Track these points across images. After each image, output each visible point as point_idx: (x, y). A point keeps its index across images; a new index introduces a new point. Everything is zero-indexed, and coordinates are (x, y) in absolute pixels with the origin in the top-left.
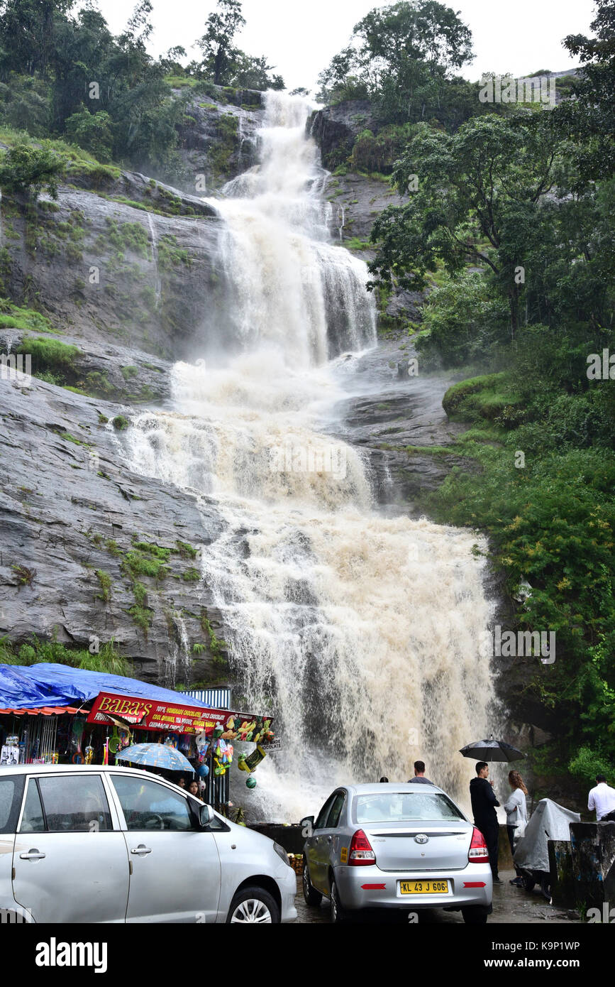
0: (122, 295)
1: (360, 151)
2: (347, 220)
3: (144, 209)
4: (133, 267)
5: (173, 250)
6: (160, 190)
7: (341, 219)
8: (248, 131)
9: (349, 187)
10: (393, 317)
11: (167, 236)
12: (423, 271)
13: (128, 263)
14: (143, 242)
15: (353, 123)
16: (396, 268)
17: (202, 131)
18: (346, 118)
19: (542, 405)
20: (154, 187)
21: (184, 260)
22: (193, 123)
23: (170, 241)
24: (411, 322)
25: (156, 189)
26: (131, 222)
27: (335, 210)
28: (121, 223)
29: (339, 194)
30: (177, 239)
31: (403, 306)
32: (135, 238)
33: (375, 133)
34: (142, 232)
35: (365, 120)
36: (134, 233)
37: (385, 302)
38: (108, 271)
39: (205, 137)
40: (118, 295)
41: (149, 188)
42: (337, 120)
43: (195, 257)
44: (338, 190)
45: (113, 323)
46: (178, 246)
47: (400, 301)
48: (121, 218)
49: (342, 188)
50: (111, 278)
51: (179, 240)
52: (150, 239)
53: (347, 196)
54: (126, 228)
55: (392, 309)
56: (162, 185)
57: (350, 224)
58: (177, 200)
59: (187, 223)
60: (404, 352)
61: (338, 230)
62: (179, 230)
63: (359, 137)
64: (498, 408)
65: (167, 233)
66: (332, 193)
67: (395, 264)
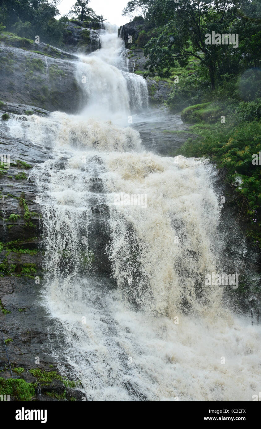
0: (32, 89)
1: (141, 40)
2: (136, 65)
3: (43, 55)
4: (38, 77)
5: (56, 70)
6: (52, 48)
7: (133, 65)
8: (94, 36)
9: (137, 54)
10: (157, 99)
11: (53, 65)
12: (169, 68)
13: (35, 75)
14: (42, 67)
15: (137, 28)
16: (156, 67)
17: (75, 37)
18: (134, 27)
19: (231, 109)
20: (49, 47)
21: (61, 75)
22: (71, 34)
23: (55, 67)
24: (165, 101)
25: (50, 48)
26: (37, 59)
27: (130, 62)
28: (32, 58)
29: (133, 56)
30: (59, 66)
31: (161, 94)
32: (39, 65)
33: (147, 32)
34: (41, 62)
35: (142, 27)
36: (38, 63)
37: (153, 93)
38: (26, 79)
39: (76, 39)
40: (30, 89)
41: (46, 47)
42: (131, 28)
43: (66, 73)
44: (132, 54)
45: (29, 101)
46: (59, 69)
47: (160, 92)
48: (32, 57)
49: (134, 54)
50: (28, 82)
51: (59, 67)
52: (46, 66)
53: (136, 57)
54: (34, 61)
55: (156, 96)
56: (52, 47)
57: (137, 66)
58: (59, 52)
59: (64, 61)
60: (162, 111)
61: (132, 69)
62: (59, 63)
63: (140, 34)
64: (209, 113)
65: (54, 64)
66: (129, 56)
67: (156, 65)
